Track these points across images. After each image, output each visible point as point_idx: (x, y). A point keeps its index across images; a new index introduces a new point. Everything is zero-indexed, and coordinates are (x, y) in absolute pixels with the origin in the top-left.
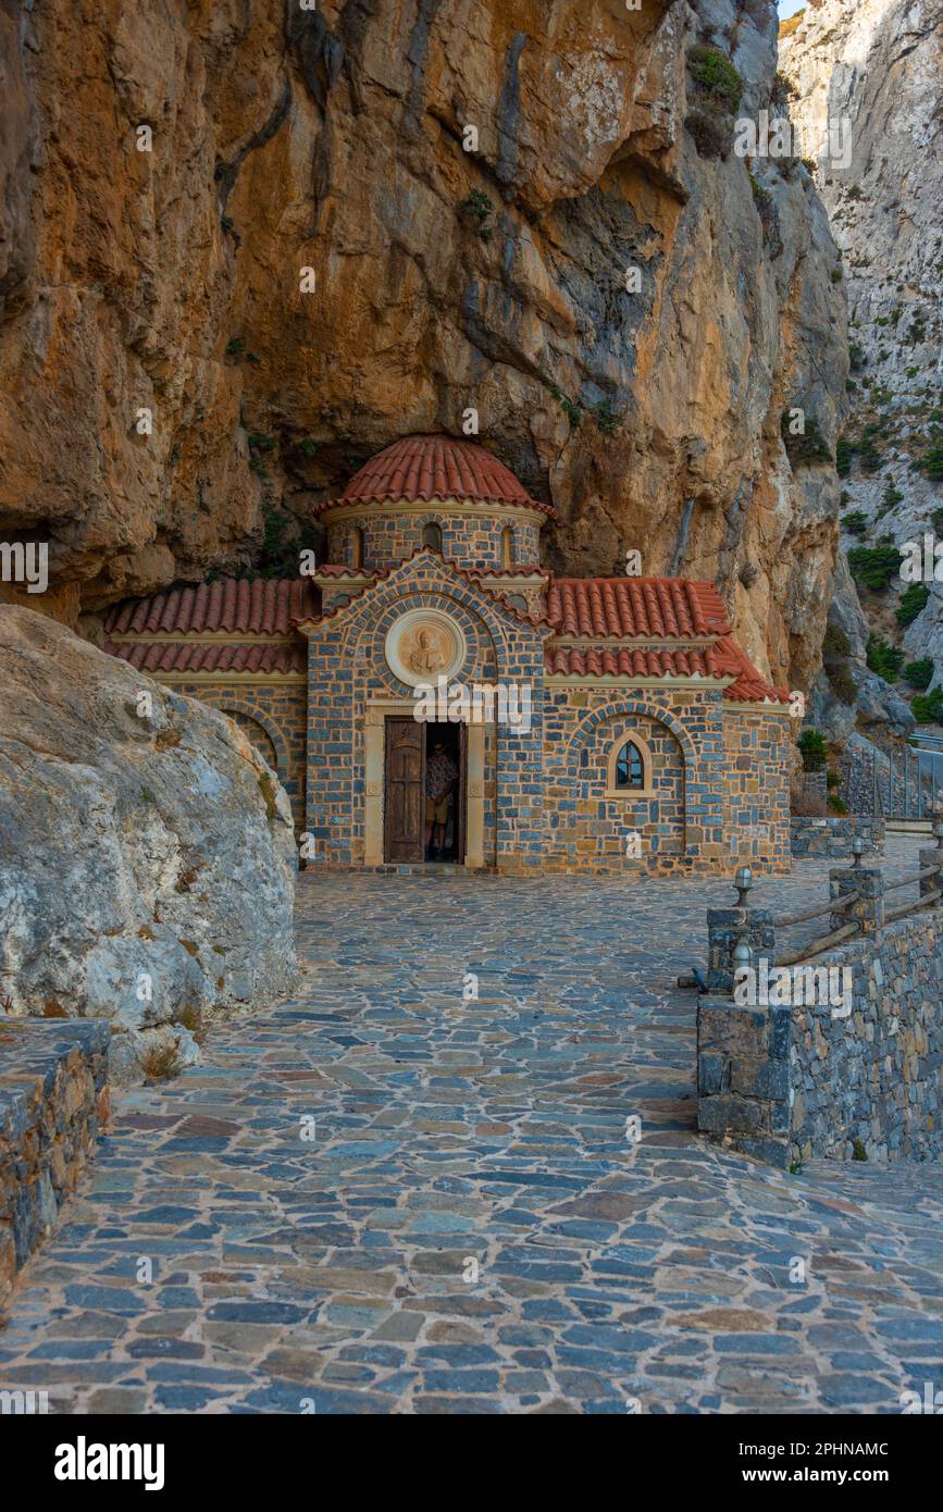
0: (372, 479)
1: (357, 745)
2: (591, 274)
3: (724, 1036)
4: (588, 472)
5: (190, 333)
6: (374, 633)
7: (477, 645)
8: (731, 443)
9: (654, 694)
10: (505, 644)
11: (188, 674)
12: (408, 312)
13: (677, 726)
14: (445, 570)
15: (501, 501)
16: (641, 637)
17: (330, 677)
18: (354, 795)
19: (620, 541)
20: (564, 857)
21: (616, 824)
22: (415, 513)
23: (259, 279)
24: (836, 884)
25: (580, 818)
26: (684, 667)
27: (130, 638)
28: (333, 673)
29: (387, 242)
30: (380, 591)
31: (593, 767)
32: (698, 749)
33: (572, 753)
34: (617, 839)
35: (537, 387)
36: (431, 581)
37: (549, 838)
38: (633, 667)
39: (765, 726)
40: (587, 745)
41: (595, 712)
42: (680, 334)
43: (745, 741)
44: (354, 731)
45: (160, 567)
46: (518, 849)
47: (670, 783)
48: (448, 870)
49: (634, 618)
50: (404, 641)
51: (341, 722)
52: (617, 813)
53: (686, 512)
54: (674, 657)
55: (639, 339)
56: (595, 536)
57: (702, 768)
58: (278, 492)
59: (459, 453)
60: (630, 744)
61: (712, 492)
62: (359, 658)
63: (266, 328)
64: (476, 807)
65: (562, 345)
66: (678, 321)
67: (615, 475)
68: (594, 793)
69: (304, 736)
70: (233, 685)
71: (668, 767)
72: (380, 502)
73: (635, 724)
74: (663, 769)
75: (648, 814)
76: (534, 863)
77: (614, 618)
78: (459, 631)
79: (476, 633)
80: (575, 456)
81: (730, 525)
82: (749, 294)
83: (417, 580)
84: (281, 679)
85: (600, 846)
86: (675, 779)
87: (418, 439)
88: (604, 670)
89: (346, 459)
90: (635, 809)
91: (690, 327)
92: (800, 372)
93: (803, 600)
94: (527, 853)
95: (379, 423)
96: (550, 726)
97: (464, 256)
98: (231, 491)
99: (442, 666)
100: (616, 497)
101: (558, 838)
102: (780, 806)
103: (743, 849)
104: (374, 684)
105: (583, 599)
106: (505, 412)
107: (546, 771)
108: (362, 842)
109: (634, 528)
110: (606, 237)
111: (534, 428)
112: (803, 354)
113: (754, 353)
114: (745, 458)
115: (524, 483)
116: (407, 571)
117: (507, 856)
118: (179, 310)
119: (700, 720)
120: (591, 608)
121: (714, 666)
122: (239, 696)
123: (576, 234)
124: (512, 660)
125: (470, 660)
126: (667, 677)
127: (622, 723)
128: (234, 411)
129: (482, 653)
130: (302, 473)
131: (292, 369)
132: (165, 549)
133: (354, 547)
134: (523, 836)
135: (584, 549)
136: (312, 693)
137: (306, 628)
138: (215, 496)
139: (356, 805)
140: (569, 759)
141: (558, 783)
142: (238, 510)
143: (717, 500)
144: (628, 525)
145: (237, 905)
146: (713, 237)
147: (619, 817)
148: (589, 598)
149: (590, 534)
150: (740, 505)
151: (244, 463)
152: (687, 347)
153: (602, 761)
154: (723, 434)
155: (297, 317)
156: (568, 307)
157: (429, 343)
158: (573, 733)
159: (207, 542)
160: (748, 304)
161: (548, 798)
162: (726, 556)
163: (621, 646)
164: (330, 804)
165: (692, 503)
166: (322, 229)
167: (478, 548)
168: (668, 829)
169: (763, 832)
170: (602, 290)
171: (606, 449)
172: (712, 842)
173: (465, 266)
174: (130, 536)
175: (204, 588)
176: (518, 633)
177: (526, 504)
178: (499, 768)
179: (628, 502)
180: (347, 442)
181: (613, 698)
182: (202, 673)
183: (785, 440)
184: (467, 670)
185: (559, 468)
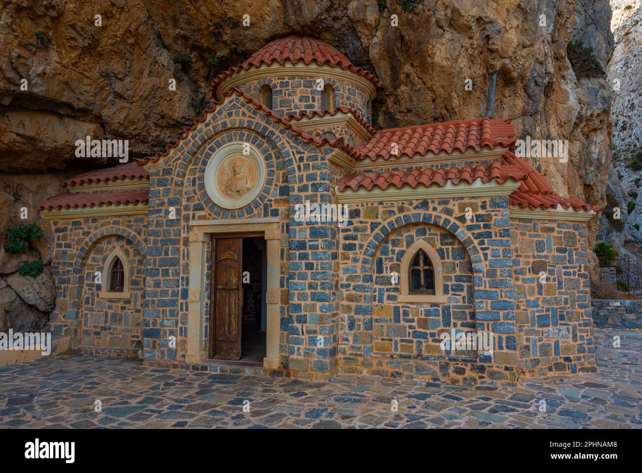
1: (184, 259)
4: (399, 45)
6: (198, 167)
7: (275, 169)
9: (440, 204)
10: (295, 165)
11: (88, 208)
13: (463, 233)
14: (248, 109)
16: (430, 156)
17: (163, 204)
18: (180, 301)
19: (434, 100)
20: (360, 359)
21: (410, 327)
22: (254, 79)
25: (377, 321)
26: (467, 178)
27: (78, 189)
28: (166, 200)
30: (200, 131)
31: (388, 274)
32: (485, 255)
33: (365, 262)
34: (412, 342)
36: (237, 119)
37: (347, 340)
38: (417, 179)
39: (560, 232)
40: (382, 253)
41: (385, 223)
43: (540, 246)
44: (182, 247)
46: (307, 354)
47: (460, 288)
49: (429, 144)
50: (222, 172)
51: (170, 240)
52: (410, 317)
53: (491, 84)
54: (461, 171)
56: (414, 98)
57: (491, 274)
60: (421, 252)
61: (510, 66)
62: (187, 188)
64: (273, 313)
67: (419, 43)
68: (389, 298)
70: (120, 216)
71: (458, 273)
73: (424, 234)
74: (453, 275)
75: (441, 318)
77: (411, 145)
78: (260, 158)
79: (274, 159)
81: (529, 96)
83: (228, 120)
85: (396, 348)
86: (465, 284)
88: (390, 185)
90: (428, 313)
92: (578, 19)
93: (591, 163)
96: (346, 238)
98: (153, 89)
99: (248, 190)
101: (355, 341)
102: (581, 306)
103: (544, 350)
104: (198, 208)
105: (395, 138)
107: (343, 277)
108: (185, 342)
109: (442, 87)
116: (220, 113)
117: (297, 360)
119: (485, 226)
121: (498, 174)
122: (123, 225)
124: (301, 180)
125: (269, 182)
126: (449, 187)
127: (413, 233)
129: (278, 177)
134: (312, 341)
135: (409, 111)
137: (148, 166)
139: (182, 310)
140: (363, 267)
141: (354, 289)
143: (515, 74)
144: (437, 85)
147: (412, 321)
148: (400, 137)
150: (536, 81)
151: (168, 72)
153: (395, 268)
154: (515, 22)
158: (366, 244)
161: (345, 303)
162: (528, 120)
163: (414, 166)
164: (161, 309)
165: (495, 77)
167: (301, 101)
169: (564, 332)
172: (505, 350)
176: (306, 155)
177: (340, 66)
178: (291, 277)
179: (433, 65)
181: (401, 210)
183: (571, 60)
184: (266, 191)
185: (375, 45)
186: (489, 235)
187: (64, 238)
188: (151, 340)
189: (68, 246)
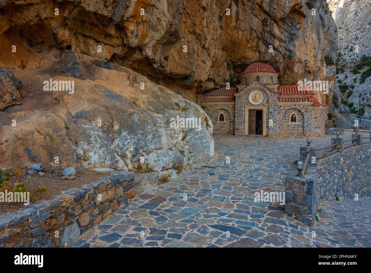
0: (247, 70)
1: (244, 114)
2: (287, 31)
3: (293, 187)
4: (287, 67)
5: (214, 45)
6: (247, 95)
7: (265, 97)
8: (314, 61)
9: (298, 105)
10: (270, 97)
11: (216, 103)
12: (254, 40)
13: (302, 111)
14: (259, 84)
15: (270, 72)
16: (296, 95)
17: (239, 103)
18: (243, 123)
19: (293, 79)
20: (281, 134)
21: (291, 128)
22: (255, 75)
23: (227, 36)
24: (333, 141)
25: (284, 127)
26: (304, 100)
27: (207, 97)
29: (250, 28)
30: (248, 88)
31: (287, 118)
32: (306, 115)
34: (291, 131)
35: (277, 52)
36: (257, 86)
37: (278, 131)
38: (294, 100)
39: (320, 111)
40: (285, 114)
41: (287, 109)
42: (304, 41)
43: (316, 114)
44: (243, 112)
45: (211, 85)
46: (272, 133)
47: (301, 121)
48: (260, 136)
49: (295, 92)
50: (252, 97)
51: (241, 111)
52: (291, 126)
53: (305, 74)
54: (302, 99)
55: (296, 42)
57: (307, 118)
58: (232, 73)
59: (263, 64)
60: (294, 114)
61: (311, 70)
62: (244, 100)
63: (229, 45)
64: (265, 125)
65: (282, 44)
66: (304, 39)
67: (292, 67)
68: (287, 123)
69: (234, 113)
70: (223, 105)
71: (301, 118)
72: (249, 73)
73: (294, 111)
75: (297, 127)
76: (275, 135)
77: (291, 92)
78: (262, 95)
79: (265, 95)
80: (284, 64)
81: (314, 76)
82: (318, 34)
83: (255, 86)
84: (231, 103)
85: (288, 132)
87: (256, 63)
88: (289, 101)
89: (244, 67)
90: (294, 126)
91: (306, 40)
92: (328, 49)
94: (274, 133)
95: (249, 60)
96: (279, 111)
97: (263, 30)
98: (224, 73)
99: (259, 101)
100: (292, 71)
101: (280, 131)
102: (323, 125)
103: (315, 133)
104: (247, 104)
105: (285, 89)
106: (271, 57)
107: (278, 119)
108: (244, 131)
110: (290, 25)
111: (276, 59)
112: (329, 46)
113: (319, 45)
114: (317, 64)
115: (275, 69)
116: (253, 85)
117: (270, 134)
118: (212, 41)
120: (287, 90)
121: (310, 100)
122: (224, 107)
123: (284, 24)
124: (271, 99)
125: (264, 100)
126: (301, 102)
127: (292, 110)
128: (224, 59)
129: (266, 99)
130: (237, 70)
131: (234, 52)
132: (212, 83)
133: (244, 81)
134: (273, 130)
135: (286, 81)
136: (236, 106)
137: (235, 95)
138: (221, 74)
139: (243, 125)
140: (282, 117)
141: (280, 121)
142: (225, 76)
144: (294, 76)
145: (196, 143)
146: (311, 24)
148: (287, 89)
149: (287, 78)
150: (316, 72)
151: (226, 68)
152: (306, 44)
153: (288, 117)
154: (313, 59)
155: (234, 42)
156: (283, 37)
157: (257, 46)
158: (283, 112)
159: (220, 81)
160: (318, 36)
161: (278, 124)
163: (292, 97)
164: (239, 124)
166: (238, 27)
167: (266, 80)
168: (301, 129)
169: (319, 130)
170: (289, 34)
171: (290, 62)
172: (309, 132)
173: (264, 31)
174: (202, 79)
175: (220, 89)
176: (273, 95)
177: (275, 73)
178: (269, 118)
179: (294, 72)
180: (244, 64)
181: (290, 106)
182: (218, 103)
183: (325, 61)
184: (263, 101)
185: (281, 66)
186: (307, 111)
187: (208, 109)
188: (237, 131)
189: (209, 111)
